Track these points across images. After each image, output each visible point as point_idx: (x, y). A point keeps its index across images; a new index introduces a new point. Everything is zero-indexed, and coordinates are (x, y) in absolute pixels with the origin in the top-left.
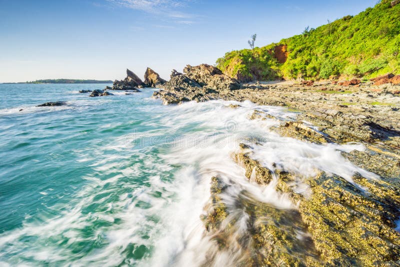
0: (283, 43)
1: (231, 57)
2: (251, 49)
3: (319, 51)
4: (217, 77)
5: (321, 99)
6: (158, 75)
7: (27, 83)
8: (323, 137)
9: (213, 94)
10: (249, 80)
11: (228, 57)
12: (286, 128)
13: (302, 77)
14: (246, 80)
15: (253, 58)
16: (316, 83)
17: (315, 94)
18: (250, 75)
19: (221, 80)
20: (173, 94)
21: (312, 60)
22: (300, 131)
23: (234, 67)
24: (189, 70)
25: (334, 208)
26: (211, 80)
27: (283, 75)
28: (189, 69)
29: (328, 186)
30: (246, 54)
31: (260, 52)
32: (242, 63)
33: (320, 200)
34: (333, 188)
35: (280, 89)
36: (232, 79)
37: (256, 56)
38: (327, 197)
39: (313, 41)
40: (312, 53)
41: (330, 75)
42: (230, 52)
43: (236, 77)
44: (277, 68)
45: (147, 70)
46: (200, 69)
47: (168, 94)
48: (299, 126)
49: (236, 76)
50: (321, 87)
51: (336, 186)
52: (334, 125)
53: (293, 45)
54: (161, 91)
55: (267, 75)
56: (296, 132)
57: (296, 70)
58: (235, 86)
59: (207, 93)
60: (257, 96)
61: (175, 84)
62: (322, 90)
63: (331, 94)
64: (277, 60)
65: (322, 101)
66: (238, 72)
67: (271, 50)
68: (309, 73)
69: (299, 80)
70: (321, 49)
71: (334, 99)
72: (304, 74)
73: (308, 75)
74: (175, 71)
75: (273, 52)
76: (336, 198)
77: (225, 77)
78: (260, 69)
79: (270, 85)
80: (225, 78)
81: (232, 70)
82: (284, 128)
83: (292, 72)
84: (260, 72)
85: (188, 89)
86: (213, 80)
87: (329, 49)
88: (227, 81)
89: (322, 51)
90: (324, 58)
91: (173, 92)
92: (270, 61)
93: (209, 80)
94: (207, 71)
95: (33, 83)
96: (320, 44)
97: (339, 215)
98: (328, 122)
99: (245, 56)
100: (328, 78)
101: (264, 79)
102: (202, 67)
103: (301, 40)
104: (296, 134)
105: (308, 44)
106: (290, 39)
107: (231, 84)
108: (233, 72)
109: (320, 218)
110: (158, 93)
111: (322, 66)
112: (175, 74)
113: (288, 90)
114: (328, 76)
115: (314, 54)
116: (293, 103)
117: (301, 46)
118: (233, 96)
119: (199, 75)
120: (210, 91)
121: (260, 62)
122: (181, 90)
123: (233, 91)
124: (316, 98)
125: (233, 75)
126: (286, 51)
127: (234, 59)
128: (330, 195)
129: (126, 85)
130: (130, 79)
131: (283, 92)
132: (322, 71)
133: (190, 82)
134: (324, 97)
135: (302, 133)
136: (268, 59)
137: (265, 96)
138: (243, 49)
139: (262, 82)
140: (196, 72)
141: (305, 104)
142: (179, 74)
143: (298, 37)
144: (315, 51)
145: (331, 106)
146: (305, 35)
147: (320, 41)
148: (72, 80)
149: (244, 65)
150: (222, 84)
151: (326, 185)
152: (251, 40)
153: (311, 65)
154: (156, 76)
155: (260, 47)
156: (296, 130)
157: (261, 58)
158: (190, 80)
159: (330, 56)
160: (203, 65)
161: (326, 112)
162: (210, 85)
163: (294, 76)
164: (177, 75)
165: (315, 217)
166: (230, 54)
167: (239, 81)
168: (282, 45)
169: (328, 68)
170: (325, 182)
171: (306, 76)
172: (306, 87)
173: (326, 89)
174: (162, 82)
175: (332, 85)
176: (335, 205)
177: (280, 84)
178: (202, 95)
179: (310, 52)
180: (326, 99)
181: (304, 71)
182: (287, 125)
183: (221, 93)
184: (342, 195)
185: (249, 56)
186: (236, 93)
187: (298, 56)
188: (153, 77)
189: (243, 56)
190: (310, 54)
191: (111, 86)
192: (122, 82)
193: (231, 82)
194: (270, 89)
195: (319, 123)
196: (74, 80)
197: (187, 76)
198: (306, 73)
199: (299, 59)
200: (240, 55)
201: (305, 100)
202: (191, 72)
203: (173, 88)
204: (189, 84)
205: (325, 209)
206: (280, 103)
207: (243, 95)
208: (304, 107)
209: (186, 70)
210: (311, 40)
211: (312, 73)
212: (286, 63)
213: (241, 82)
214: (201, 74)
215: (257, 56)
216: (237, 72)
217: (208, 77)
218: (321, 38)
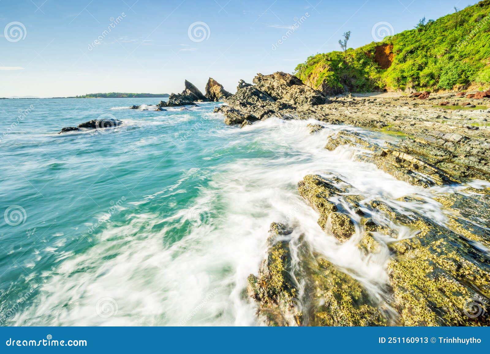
0: (388, 42)
1: (314, 63)
2: (343, 51)
3: (439, 50)
4: (295, 89)
5: (438, 117)
6: (222, 87)
7: (77, 97)
8: (437, 173)
9: (289, 110)
10: (338, 92)
11: (312, 62)
12: (382, 158)
13: (413, 87)
14: (335, 91)
15: (345, 63)
16: (433, 95)
17: (430, 110)
18: (340, 85)
19: (301, 92)
20: (238, 111)
21: (429, 63)
22: (402, 164)
23: (318, 75)
24: (259, 80)
25: (445, 286)
26: (287, 92)
27: (386, 85)
28: (260, 78)
29: (439, 250)
30: (335, 58)
31: (354, 55)
32: (329, 70)
33: (424, 270)
34: (446, 254)
35: (380, 104)
36: (314, 91)
37: (348, 60)
38: (435, 268)
39: (431, 37)
40: (428, 53)
41: (454, 84)
42: (314, 55)
43: (320, 89)
44: (378, 75)
45: (209, 81)
46: (274, 78)
47: (231, 111)
48: (401, 157)
49: (321, 87)
50: (440, 101)
51: (451, 251)
52: (455, 156)
53: (402, 44)
54: (224, 106)
55: (364, 85)
56: (396, 165)
57: (404, 78)
58: (318, 100)
59: (280, 109)
60: (347, 113)
61: (242, 98)
62: (442, 105)
63: (454, 110)
64: (378, 65)
65: (440, 120)
66: (324, 81)
67: (370, 51)
68: (423, 82)
69: (409, 91)
70: (443, 48)
71: (460, 118)
72: (416, 83)
73: (421, 85)
74: (243, 82)
75: (373, 54)
76: (450, 271)
77: (306, 88)
78: (354, 77)
79: (367, 98)
80: (305, 90)
81: (316, 78)
82: (379, 158)
83: (398, 80)
84: (353, 82)
85: (258, 103)
86: (291, 92)
87: (454, 48)
88: (308, 93)
89: (444, 51)
90: (447, 61)
91: (238, 108)
92: (368, 67)
93: (284, 92)
94: (282, 81)
95: (84, 97)
96: (442, 41)
97: (453, 298)
98: (445, 150)
99: (334, 61)
100: (452, 89)
101: (358, 90)
102: (276, 76)
103: (413, 37)
104: (396, 166)
105: (424, 42)
106: (397, 36)
107: (313, 97)
108: (317, 81)
109: (422, 300)
110: (219, 109)
111: (443, 72)
112: (243, 85)
113: (392, 105)
114: (451, 85)
115: (431, 56)
116: (397, 122)
117: (414, 45)
118: (315, 112)
119: (273, 86)
120: (285, 106)
121: (354, 68)
122: (248, 106)
123: (315, 106)
124: (431, 116)
125: (316, 86)
126: (391, 53)
127: (319, 65)
128: (441, 264)
129: (183, 99)
130: (189, 92)
131: (384, 108)
132: (443, 78)
133: (261, 95)
134: (443, 114)
135: (405, 166)
136: (365, 64)
137: (358, 113)
138: (331, 51)
139: (355, 94)
140: (269, 82)
141: (415, 124)
142: (247, 85)
143: (409, 33)
144: (434, 51)
145: (453, 128)
146: (420, 30)
147: (442, 37)
148: (124, 94)
149: (333, 73)
150: (301, 98)
151: (435, 248)
152: (343, 39)
153: (426, 71)
154: (219, 88)
155: (355, 48)
156: (397, 162)
157: (355, 62)
158: (261, 92)
159: (456, 57)
160: (278, 73)
161: (444, 137)
162: (286, 99)
163: (401, 86)
164: (244, 86)
165: (415, 296)
166: (313, 59)
167: (325, 94)
168: (385, 45)
169: (452, 75)
170: (434, 242)
171: (418, 85)
172: (419, 101)
173: (448, 103)
174: (227, 95)
175: (457, 98)
176: (448, 281)
177: (380, 97)
178: (273, 112)
179: (427, 52)
180: (445, 117)
181: (416, 78)
182: (384, 154)
183: (300, 109)
184: (460, 266)
185: (340, 61)
186: (319, 109)
187: (408, 59)
188: (216, 90)
189: (331, 60)
190: (426, 56)
191: (167, 100)
192: (180, 95)
193: (314, 94)
194: (366, 103)
195: (431, 153)
196: (127, 94)
197: (258, 88)
198: (419, 81)
199: (410, 62)
200: (327, 60)
201: (414, 119)
202: (262, 82)
203: (238, 103)
204: (259, 97)
205: (432, 285)
206: (377, 122)
207: (327, 111)
208: (412, 128)
209: (257, 80)
210: (428, 36)
211: (428, 82)
212: (390, 69)
213: (327, 94)
214: (275, 84)
215: (351, 60)
216: (322, 82)
217: (283, 89)
218: (443, 33)
